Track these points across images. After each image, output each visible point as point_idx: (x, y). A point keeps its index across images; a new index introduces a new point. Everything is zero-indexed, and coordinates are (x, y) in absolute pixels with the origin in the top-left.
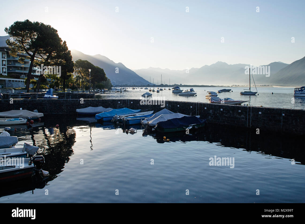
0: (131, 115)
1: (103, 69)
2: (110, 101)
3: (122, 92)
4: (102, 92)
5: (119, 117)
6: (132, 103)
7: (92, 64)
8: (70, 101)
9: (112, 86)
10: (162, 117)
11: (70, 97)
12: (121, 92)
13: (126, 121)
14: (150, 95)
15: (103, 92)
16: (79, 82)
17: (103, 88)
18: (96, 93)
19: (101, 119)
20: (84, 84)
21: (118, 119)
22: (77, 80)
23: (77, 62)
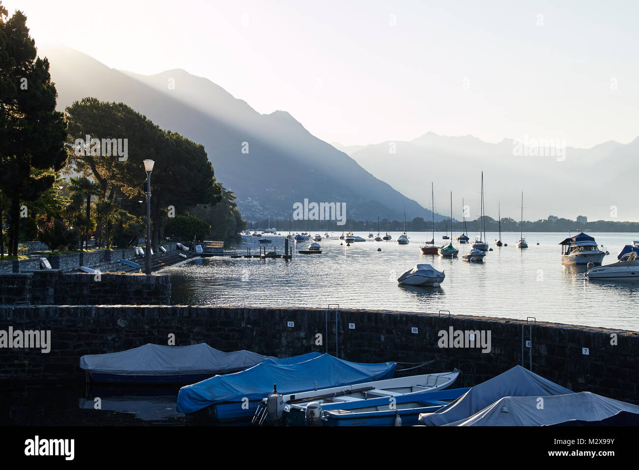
0: (349, 393)
1: (202, 148)
2: (246, 316)
3: (290, 257)
4: (197, 255)
5: (288, 403)
6: (352, 326)
7: (150, 124)
8: (51, 313)
9: (241, 226)
10: (505, 409)
11: (51, 291)
12: (287, 258)
13: (323, 421)
14: (435, 275)
15: (202, 255)
16: (88, 208)
17: (200, 239)
18: (170, 264)
19: (206, 409)
20: (109, 222)
21: (284, 412)
22: (77, 200)
23: (76, 110)
